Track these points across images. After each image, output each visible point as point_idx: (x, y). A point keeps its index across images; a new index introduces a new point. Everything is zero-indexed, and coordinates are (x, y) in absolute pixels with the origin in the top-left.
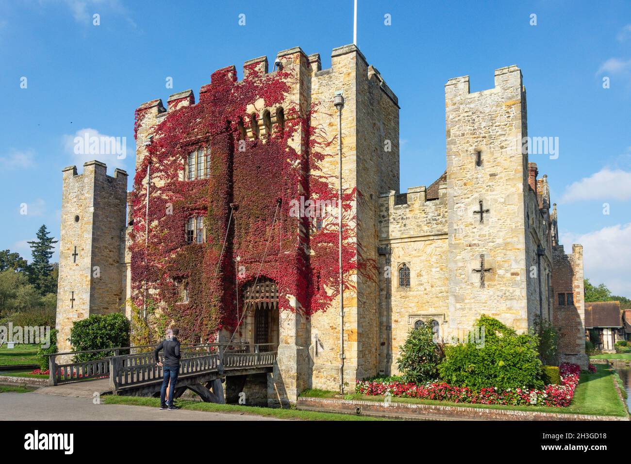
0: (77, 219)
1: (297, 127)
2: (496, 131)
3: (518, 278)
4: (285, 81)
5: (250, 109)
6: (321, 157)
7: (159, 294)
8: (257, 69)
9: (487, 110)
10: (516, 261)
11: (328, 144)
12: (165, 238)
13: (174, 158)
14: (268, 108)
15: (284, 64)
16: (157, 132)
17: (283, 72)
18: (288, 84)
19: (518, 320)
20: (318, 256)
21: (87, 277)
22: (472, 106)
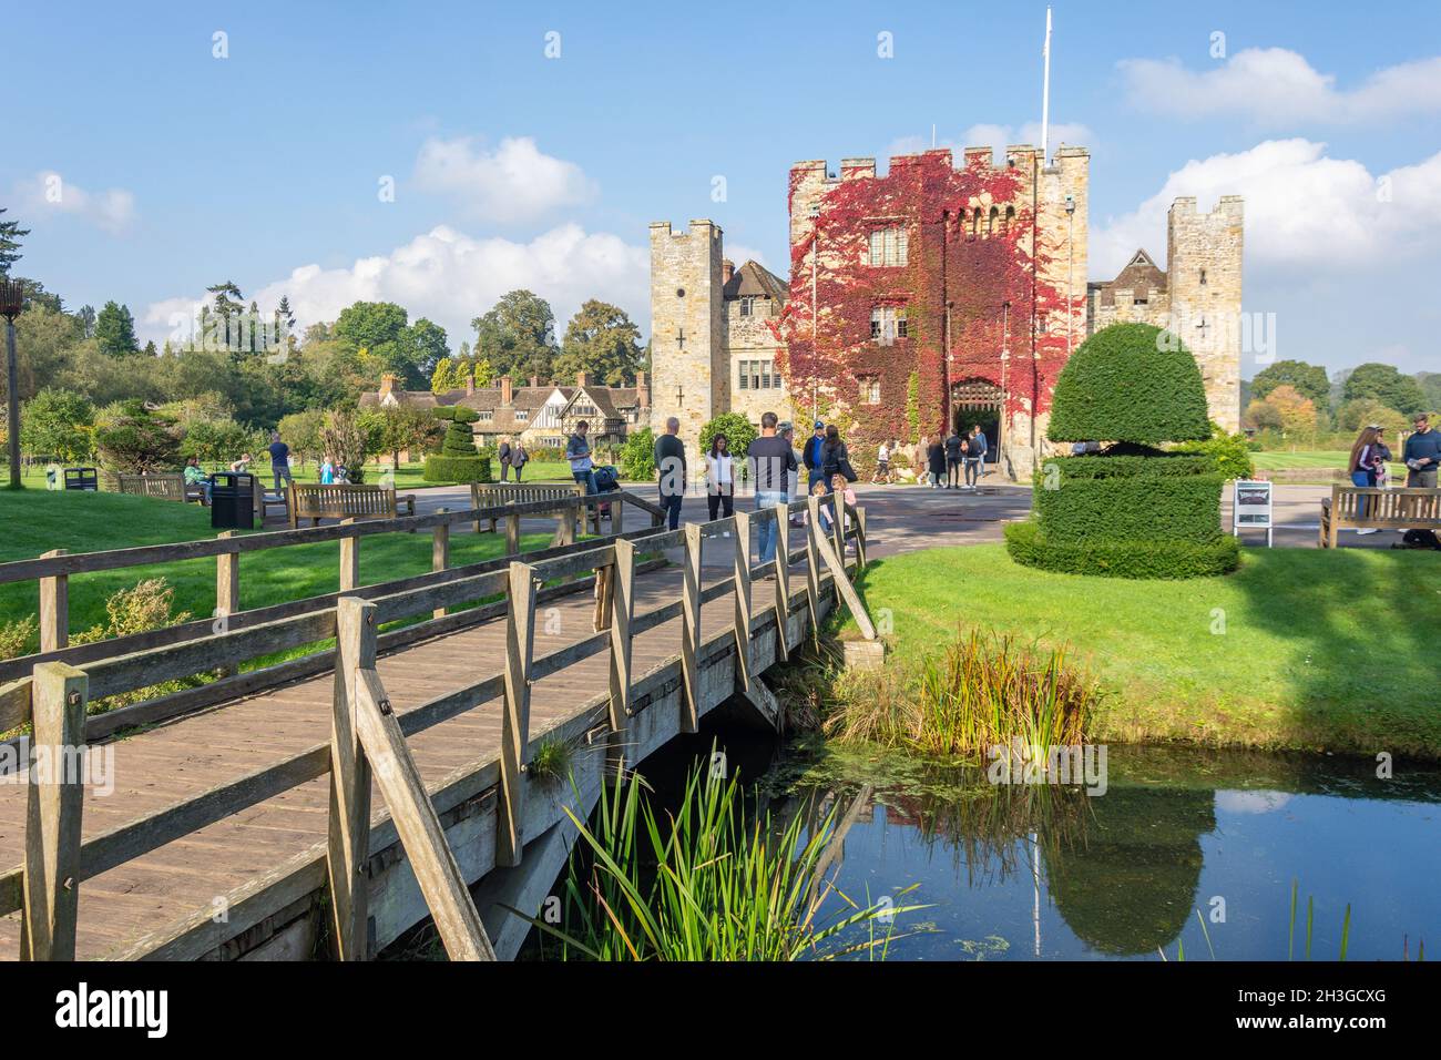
0: (681, 293)
1: (1027, 229)
2: (1219, 253)
3: (1233, 387)
4: (1017, 179)
5: (973, 202)
6: (1048, 260)
7: (837, 393)
8: (982, 160)
9: (1213, 234)
10: (1233, 373)
11: (1057, 248)
12: (843, 330)
13: (853, 237)
14: (996, 205)
15: (1015, 162)
16: (825, 201)
17: (1015, 168)
18: (1021, 184)
19: (1230, 423)
20: (1045, 360)
21: (704, 368)
22: (1199, 227)
